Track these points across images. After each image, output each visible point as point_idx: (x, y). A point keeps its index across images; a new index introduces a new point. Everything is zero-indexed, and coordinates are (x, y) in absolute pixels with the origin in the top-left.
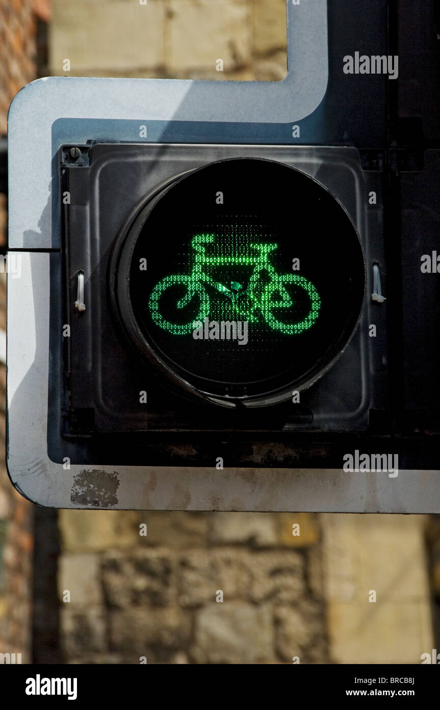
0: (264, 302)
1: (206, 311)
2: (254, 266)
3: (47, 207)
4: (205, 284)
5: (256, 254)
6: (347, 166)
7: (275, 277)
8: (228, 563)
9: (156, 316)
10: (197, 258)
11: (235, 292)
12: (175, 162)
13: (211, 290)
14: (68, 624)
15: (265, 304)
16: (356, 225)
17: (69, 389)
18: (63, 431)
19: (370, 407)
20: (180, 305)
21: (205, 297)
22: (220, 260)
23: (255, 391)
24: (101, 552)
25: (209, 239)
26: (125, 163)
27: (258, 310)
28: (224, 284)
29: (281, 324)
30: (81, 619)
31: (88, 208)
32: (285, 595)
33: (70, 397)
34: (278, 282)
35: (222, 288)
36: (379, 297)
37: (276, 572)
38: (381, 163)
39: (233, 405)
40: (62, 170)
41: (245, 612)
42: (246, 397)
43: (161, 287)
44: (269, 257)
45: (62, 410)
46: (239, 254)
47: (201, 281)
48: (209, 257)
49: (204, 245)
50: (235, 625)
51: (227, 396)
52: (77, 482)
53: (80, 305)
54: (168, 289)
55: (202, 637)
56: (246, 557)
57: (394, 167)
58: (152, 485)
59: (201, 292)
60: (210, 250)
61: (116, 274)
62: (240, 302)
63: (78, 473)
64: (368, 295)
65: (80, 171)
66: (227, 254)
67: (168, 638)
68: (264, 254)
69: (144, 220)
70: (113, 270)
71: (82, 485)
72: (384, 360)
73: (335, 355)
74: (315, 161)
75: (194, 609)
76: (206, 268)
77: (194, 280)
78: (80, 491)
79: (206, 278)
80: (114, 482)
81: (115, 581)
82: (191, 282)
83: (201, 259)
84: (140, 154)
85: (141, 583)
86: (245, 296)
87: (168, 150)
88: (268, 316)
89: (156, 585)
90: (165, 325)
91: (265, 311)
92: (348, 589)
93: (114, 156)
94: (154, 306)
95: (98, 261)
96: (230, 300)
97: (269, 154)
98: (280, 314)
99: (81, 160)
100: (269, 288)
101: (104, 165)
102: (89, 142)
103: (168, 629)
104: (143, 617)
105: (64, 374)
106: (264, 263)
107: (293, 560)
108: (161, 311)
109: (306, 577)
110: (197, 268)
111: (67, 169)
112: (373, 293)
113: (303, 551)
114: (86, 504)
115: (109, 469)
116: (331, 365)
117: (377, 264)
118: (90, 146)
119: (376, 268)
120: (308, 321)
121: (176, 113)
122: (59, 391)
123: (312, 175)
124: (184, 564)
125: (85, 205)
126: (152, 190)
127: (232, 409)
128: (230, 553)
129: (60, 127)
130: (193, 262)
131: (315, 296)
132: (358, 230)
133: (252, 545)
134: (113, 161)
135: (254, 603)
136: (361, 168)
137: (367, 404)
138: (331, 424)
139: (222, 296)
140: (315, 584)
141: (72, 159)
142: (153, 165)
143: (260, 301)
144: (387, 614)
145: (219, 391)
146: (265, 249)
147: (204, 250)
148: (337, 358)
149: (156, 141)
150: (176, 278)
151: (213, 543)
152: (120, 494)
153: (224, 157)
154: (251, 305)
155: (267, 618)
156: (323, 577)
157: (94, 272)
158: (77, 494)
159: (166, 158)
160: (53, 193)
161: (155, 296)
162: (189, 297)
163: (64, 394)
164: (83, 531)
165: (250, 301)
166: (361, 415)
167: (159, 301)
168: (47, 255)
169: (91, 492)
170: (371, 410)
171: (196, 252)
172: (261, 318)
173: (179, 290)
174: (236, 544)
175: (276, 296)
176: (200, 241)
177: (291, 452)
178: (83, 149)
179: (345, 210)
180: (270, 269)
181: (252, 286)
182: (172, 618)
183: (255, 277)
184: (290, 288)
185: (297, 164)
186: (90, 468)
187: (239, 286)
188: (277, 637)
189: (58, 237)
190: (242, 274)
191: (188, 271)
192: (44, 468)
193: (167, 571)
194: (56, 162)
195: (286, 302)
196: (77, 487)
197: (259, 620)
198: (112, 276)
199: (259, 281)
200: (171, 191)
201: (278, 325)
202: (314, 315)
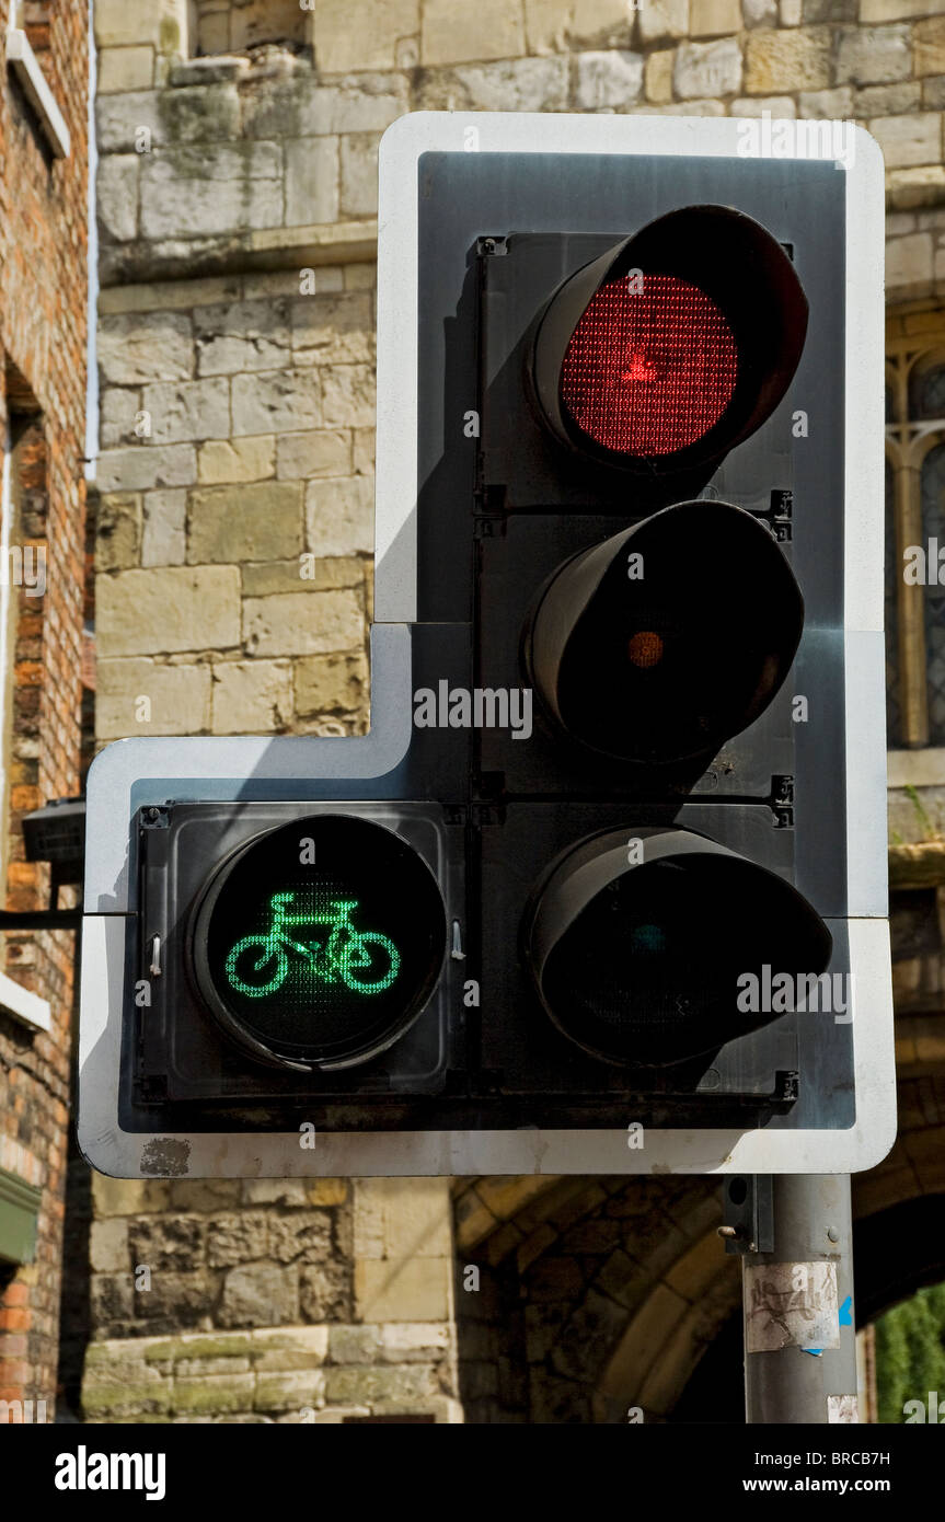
0: (343, 961)
1: (284, 972)
2: (334, 925)
3: (124, 869)
4: (283, 945)
5: (336, 912)
6: (430, 821)
7: (355, 936)
8: (258, 1224)
9: (232, 978)
10: (277, 918)
11: (314, 952)
12: (255, 820)
13: (289, 950)
14: (97, 1290)
15: (344, 964)
16: (437, 875)
17: (142, 1055)
18: (134, 1099)
19: (448, 1066)
20: (257, 966)
21: (283, 958)
22: (299, 920)
23: (335, 1053)
24: (130, 1217)
25: (289, 898)
26: (205, 823)
27: (337, 969)
28: (302, 944)
29: (359, 984)
30: (109, 1284)
31: (166, 869)
32: (312, 1256)
33: (143, 1064)
34: (357, 940)
35: (301, 948)
36: (458, 954)
37: (303, 1233)
38: (463, 816)
39: (309, 1068)
40: (140, 831)
41: (274, 1272)
42: (322, 1059)
43: (239, 948)
44: (350, 915)
45: (135, 1077)
46: (319, 913)
47: (279, 941)
48: (288, 916)
49: (283, 904)
50: (261, 1287)
51: (303, 1059)
52: (148, 1152)
53: (155, 969)
54: (246, 950)
55: (229, 1299)
56: (274, 1218)
57: (476, 822)
58: (223, 1153)
59: (280, 953)
60: (290, 909)
61: (193, 937)
62: (318, 962)
63: (149, 1142)
64: (447, 953)
65: (160, 831)
66: (307, 913)
67: (195, 1301)
68: (344, 912)
69: (224, 880)
70: (190, 932)
71: (152, 1154)
72: (462, 1019)
73: (414, 1015)
74: (396, 816)
75: (222, 1271)
76: (284, 929)
77: (273, 940)
78: (151, 1160)
79: (285, 938)
80: (184, 1150)
81: (144, 1245)
82: (270, 943)
83: (280, 918)
84: (219, 813)
85: (170, 1247)
86: (324, 956)
87: (248, 808)
88: (347, 976)
89: (185, 1250)
90: (242, 988)
91: (343, 971)
92: (376, 1248)
93: (195, 816)
94: (230, 968)
95: (175, 923)
96: (308, 960)
97: (351, 810)
98: (360, 974)
99: (160, 820)
100: (349, 947)
101: (182, 826)
102: (168, 802)
103: (196, 1291)
104: (172, 1280)
105: (137, 1040)
106: (344, 922)
107: (323, 1220)
108: (237, 973)
109: (334, 1237)
110: (276, 928)
111: (145, 830)
112: (452, 950)
113: (331, 1211)
114: (155, 1173)
115: (180, 1137)
116: (410, 1025)
117: (458, 921)
118: (170, 806)
119: (456, 925)
120: (387, 980)
121: (256, 770)
122: (132, 1057)
123: (393, 829)
124: (213, 1227)
125: (163, 866)
126: (231, 850)
127: (305, 1073)
128: (259, 1215)
129: (139, 788)
130: (271, 920)
131: (394, 954)
132: (439, 882)
133: (282, 1207)
134: (193, 820)
135: (283, 1264)
136: (443, 822)
137: (444, 1064)
138: (407, 1086)
139: (300, 957)
140: (342, 1243)
141: (150, 820)
142: (230, 824)
143: (338, 960)
144: (412, 1271)
145: (296, 1056)
146: (346, 907)
147: (283, 910)
148: (417, 1017)
149: (232, 799)
150: (254, 939)
151: (241, 1205)
152: (190, 1162)
153: (306, 815)
154: (330, 965)
155: (295, 1280)
156: (351, 1235)
157: (170, 936)
158: (147, 1163)
159: (241, 817)
160: (132, 858)
161: (232, 958)
162: (266, 958)
163: (136, 1063)
164: (113, 1198)
165: (328, 961)
166: (437, 1076)
167: (236, 963)
168: (123, 919)
169: (161, 1161)
170: (449, 1071)
171: (275, 912)
172: (340, 977)
173: (258, 951)
174: (266, 1206)
175: (355, 956)
176: (280, 900)
177: (365, 1115)
178: (162, 809)
179: (428, 866)
180: (350, 927)
181: (331, 946)
182: (200, 1281)
183: (334, 937)
184: (370, 946)
185: (379, 820)
186: (160, 1136)
187: (318, 946)
188: (302, 1298)
189: (135, 901)
190: (322, 933)
191: (265, 931)
192: (114, 1139)
193: (197, 1235)
194: (134, 823)
195: (365, 961)
196: (148, 1156)
197: (286, 1280)
198: (189, 939)
199: (338, 940)
200: (251, 850)
201: (356, 985)
202: (393, 974)
